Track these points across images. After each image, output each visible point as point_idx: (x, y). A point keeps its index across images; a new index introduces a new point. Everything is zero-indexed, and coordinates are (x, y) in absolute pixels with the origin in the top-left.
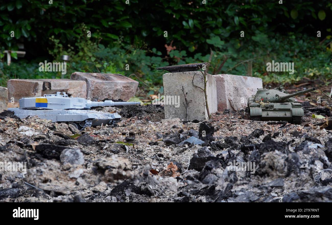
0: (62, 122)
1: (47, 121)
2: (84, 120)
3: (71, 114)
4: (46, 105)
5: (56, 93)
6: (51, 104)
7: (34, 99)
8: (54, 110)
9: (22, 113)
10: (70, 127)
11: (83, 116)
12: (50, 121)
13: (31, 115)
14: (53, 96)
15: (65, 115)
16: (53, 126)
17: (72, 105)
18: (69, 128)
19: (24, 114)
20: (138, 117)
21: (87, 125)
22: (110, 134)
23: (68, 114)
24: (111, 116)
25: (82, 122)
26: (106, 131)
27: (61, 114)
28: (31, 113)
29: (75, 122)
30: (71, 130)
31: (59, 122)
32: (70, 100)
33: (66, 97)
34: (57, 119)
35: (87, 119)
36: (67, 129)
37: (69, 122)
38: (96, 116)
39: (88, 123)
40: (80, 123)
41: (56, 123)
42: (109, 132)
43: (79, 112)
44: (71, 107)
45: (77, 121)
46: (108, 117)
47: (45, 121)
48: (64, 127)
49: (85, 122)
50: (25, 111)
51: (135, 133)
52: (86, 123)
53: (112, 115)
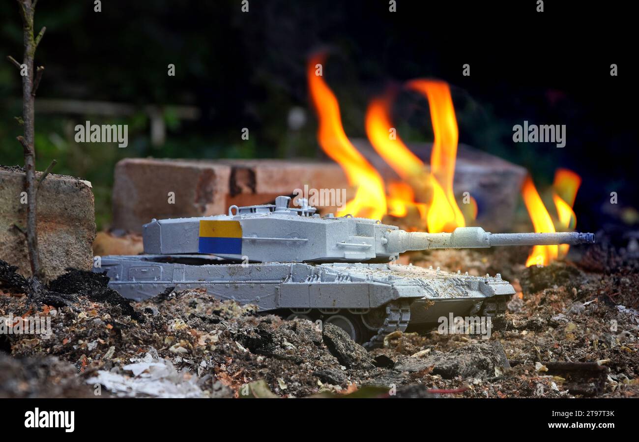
0: (295, 309)
1: (238, 311)
2: (379, 305)
3: (329, 280)
4: (235, 245)
5: (274, 203)
6: (253, 242)
7: (194, 223)
8: (266, 265)
9: (150, 275)
10: (329, 335)
11: (377, 287)
12: (249, 307)
13: (184, 281)
14: (262, 214)
15: (307, 282)
16: (262, 332)
17: (334, 247)
18: (327, 340)
19: (159, 278)
20: (569, 290)
21: (391, 322)
22: (497, 373)
23: (319, 281)
24: (476, 287)
25: (373, 310)
26: (482, 357)
27: (293, 280)
28: (183, 275)
29: (344, 312)
30: (333, 348)
31: (285, 313)
32: (324, 225)
33: (310, 214)
34: (276, 300)
35: (392, 301)
36: (317, 344)
37: (324, 309)
38: (426, 287)
39: (396, 317)
40: (365, 316)
41: (273, 317)
42: (494, 360)
43: (360, 272)
44: (330, 254)
45: (353, 310)
46: (468, 291)
47: (231, 308)
48: (306, 337)
49: (385, 311)
50: (162, 267)
51: (600, 362)
52: (386, 316)
53: (480, 283)
